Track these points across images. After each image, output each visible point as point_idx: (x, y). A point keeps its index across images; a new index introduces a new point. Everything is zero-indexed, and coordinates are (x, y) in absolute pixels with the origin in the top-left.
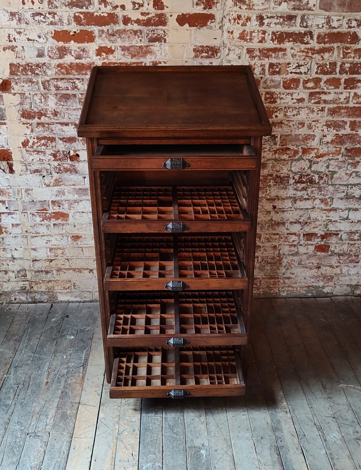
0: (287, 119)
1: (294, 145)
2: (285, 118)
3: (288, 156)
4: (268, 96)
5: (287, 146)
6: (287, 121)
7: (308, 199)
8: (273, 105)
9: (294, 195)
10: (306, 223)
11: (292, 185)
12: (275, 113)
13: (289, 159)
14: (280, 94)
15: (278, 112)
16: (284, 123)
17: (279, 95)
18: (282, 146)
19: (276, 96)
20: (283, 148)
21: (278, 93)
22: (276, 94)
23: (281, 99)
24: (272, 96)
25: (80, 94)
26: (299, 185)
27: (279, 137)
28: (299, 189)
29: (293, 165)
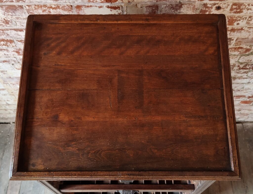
0: (249, 26)
1: (248, 45)
2: (247, 25)
3: (239, 52)
4: (234, 7)
5: (241, 46)
6: (248, 28)
7: (246, 78)
8: (237, 15)
9: (234, 75)
10: (239, 90)
11: (235, 71)
12: (237, 21)
13: (240, 54)
14: (249, 5)
15: (242, 20)
16: (244, 30)
17: (247, 6)
18: (236, 46)
19: (244, 7)
20: (236, 48)
21: (246, 5)
22: (245, 5)
23: (248, 9)
24: (239, 7)
25: (28, 5)
26: (241, 70)
27: (235, 40)
28: (242, 72)
29: (241, 58)
